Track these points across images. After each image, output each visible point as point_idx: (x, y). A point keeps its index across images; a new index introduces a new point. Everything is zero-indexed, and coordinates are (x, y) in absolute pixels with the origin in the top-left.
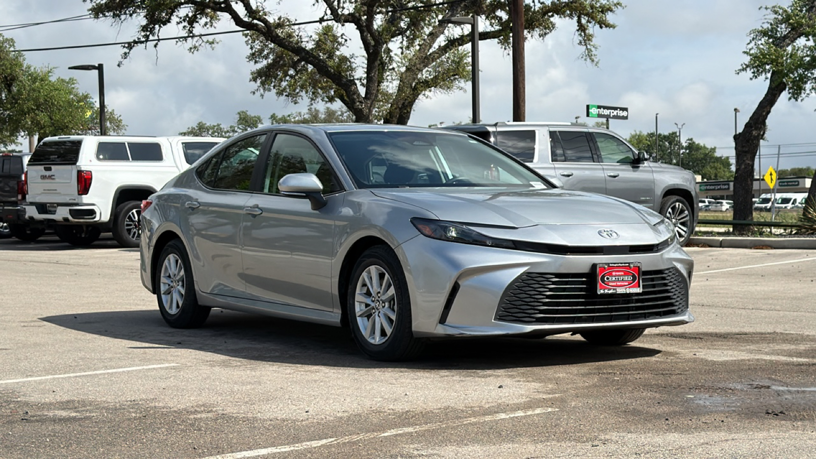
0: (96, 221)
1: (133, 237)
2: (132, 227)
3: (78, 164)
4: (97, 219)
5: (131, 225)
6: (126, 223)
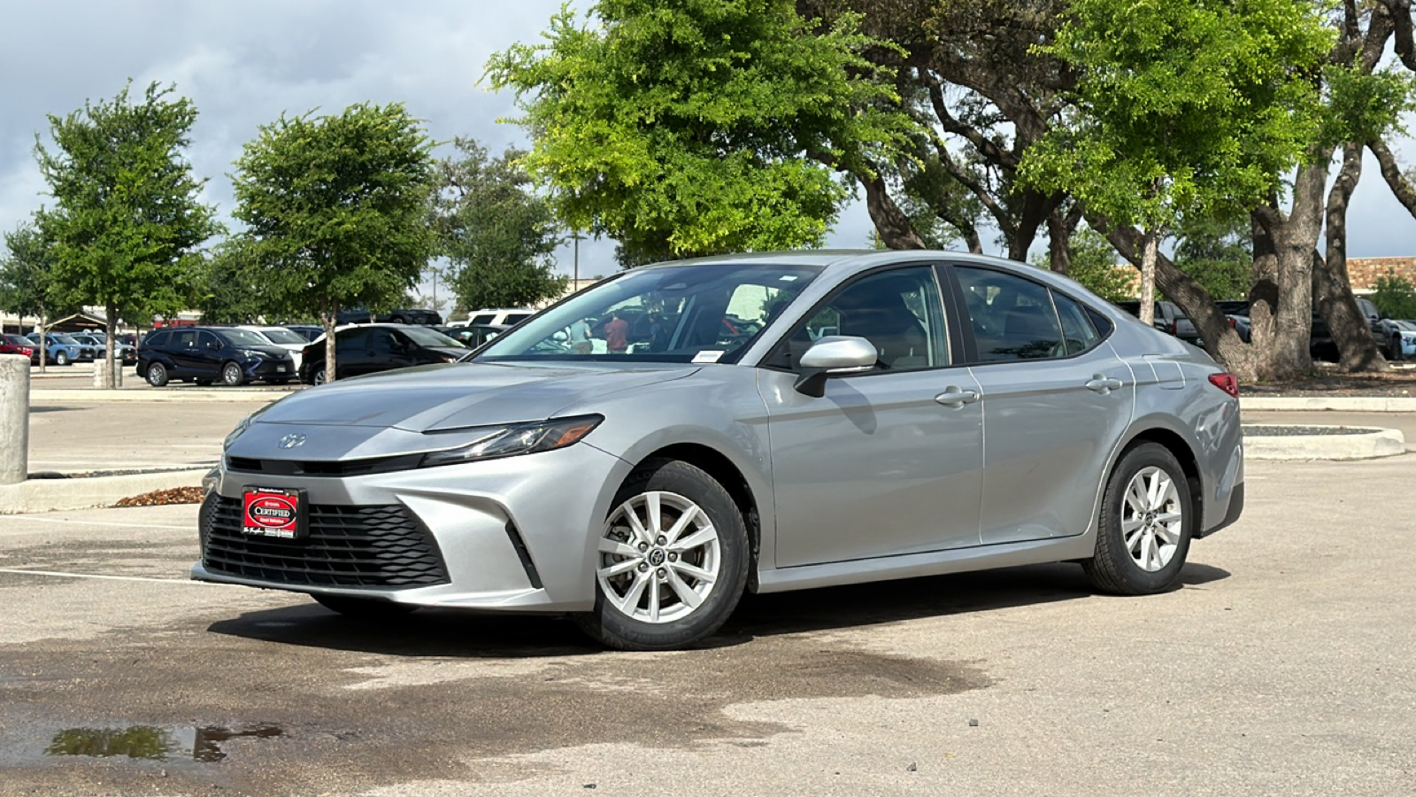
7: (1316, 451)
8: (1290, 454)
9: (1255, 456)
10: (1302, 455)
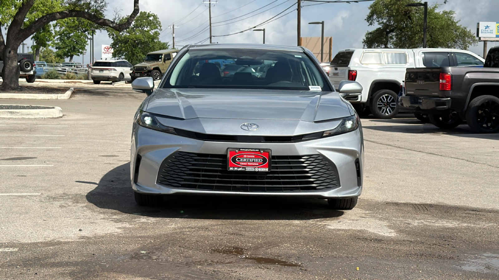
0: (358, 102)
1: (382, 112)
2: (381, 106)
3: (349, 66)
4: (359, 100)
5: (381, 105)
6: (378, 103)
7: (43, 115)
8: (34, 116)
9: (21, 117)
10: (38, 117)
